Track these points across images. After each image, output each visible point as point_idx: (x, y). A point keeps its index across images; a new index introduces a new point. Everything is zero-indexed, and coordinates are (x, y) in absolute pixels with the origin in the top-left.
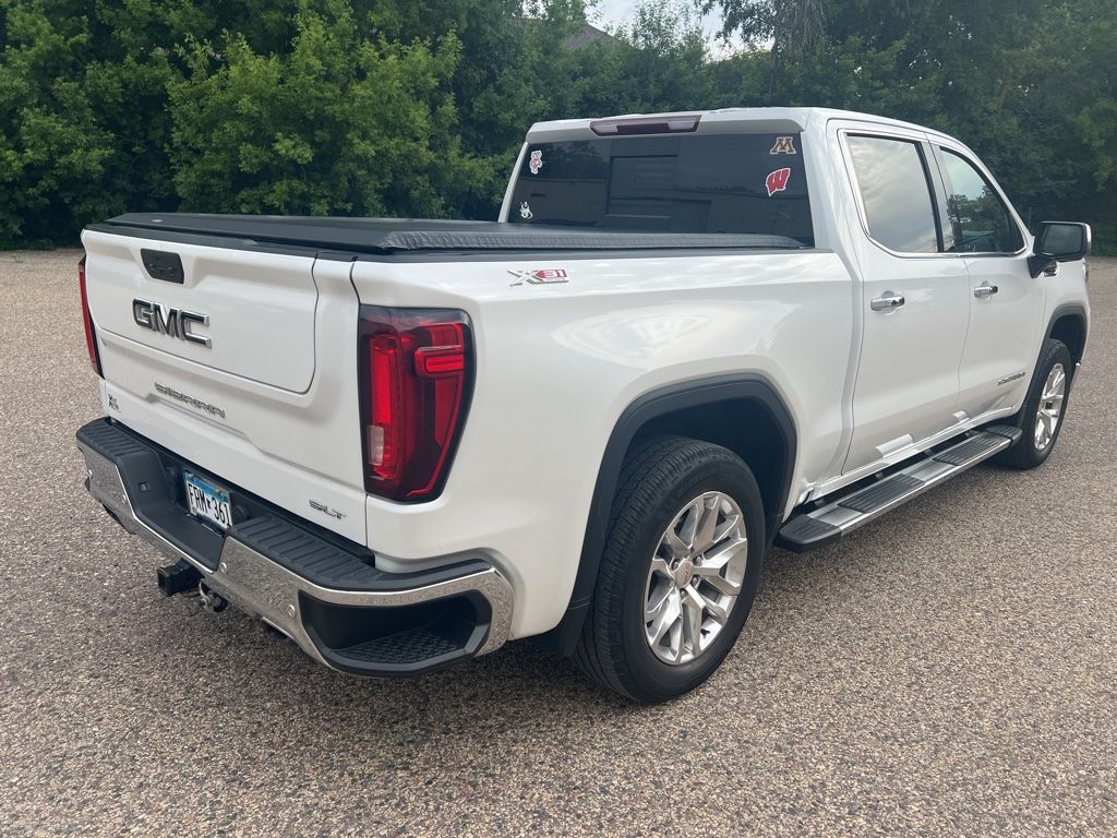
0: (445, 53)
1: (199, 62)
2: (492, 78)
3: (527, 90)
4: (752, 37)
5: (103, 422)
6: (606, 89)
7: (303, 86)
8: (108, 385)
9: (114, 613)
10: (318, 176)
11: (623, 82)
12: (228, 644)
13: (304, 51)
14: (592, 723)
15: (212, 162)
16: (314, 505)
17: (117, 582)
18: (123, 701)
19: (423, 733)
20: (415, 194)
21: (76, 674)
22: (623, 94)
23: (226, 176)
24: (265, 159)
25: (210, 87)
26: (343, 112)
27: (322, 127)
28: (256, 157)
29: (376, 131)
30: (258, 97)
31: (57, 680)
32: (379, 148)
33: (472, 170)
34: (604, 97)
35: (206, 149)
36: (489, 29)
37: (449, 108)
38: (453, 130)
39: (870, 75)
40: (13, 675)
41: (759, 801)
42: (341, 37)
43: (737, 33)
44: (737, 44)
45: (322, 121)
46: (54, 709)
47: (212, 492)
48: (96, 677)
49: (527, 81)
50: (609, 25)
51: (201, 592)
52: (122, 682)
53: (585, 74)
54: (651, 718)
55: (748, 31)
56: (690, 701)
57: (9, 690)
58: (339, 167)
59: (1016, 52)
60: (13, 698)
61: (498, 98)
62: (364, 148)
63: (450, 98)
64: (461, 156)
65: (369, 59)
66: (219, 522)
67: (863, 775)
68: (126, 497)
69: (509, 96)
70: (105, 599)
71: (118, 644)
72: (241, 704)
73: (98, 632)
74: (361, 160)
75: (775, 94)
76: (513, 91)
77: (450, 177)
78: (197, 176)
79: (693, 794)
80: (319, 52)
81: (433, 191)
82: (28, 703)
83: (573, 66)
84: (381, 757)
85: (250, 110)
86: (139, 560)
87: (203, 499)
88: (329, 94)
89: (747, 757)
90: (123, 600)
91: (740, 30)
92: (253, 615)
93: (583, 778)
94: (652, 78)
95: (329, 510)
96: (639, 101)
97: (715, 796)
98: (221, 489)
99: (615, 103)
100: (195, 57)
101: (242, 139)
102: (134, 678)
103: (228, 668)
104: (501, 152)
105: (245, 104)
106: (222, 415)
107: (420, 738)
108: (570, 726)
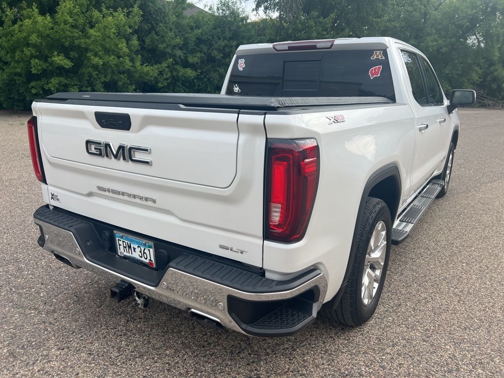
0: (134, 16)
1: (8, 18)
2: (153, 28)
3: (171, 34)
4: (268, 11)
5: (45, 208)
6: (206, 34)
7: (63, 30)
8: (50, 187)
9: (54, 311)
10: (72, 75)
11: (214, 31)
12: (128, 321)
13: (63, 13)
14: (334, 339)
15: (15, 68)
16: (222, 247)
17: (48, 294)
18: (85, 361)
19: (256, 356)
20: (120, 83)
21: (49, 349)
22: (215, 36)
23: (23, 75)
24: (44, 67)
25: (14, 31)
26: (85, 43)
27: (72, 50)
28: (40, 66)
29: (101, 53)
30: (40, 35)
31: (40, 354)
32: (104, 61)
33: (148, 71)
34: (205, 38)
35: (12, 61)
36: (151, 4)
37: (135, 42)
38: (137, 52)
39: (321, 29)
40: (12, 354)
41: (433, 369)
42: (81, 6)
43: (261, 9)
44: (261, 14)
45: (72, 47)
46: (47, 372)
47: (137, 243)
48: (63, 349)
49: (171, 30)
50: (206, 4)
51: (137, 298)
52: (79, 350)
53: (198, 27)
54: (359, 333)
55: (266, 8)
56: (372, 322)
57: (14, 364)
58: (83, 70)
59: (379, 20)
60: (19, 368)
61: (157, 38)
62: (96, 60)
63: (135, 37)
64: (142, 65)
65: (98, 18)
66: (143, 259)
67: (467, 348)
68: (79, 249)
69: (162, 37)
70: (45, 304)
71: (66, 329)
72: (152, 354)
73: (50, 323)
74: (95, 67)
75: (281, 37)
76: (164, 34)
77: (137, 75)
78: (7, 76)
79: (401, 369)
80: (71, 13)
81: (129, 82)
82: (30, 370)
83: (191, 24)
84: (242, 373)
85: (36, 41)
86: (54, 279)
87: (130, 247)
88: (76, 35)
89: (413, 347)
90: (56, 303)
91: (263, 8)
92: (183, 308)
93: (347, 369)
94: (227, 29)
95: (234, 249)
96: (222, 39)
97: (412, 370)
98: (147, 241)
99: (211, 41)
100: (7, 15)
101: (32, 56)
102: (85, 347)
103: (135, 334)
104: (160, 63)
105: (34, 38)
106: (154, 201)
107: (256, 360)
108: (324, 343)
